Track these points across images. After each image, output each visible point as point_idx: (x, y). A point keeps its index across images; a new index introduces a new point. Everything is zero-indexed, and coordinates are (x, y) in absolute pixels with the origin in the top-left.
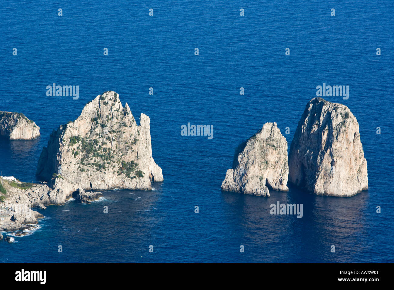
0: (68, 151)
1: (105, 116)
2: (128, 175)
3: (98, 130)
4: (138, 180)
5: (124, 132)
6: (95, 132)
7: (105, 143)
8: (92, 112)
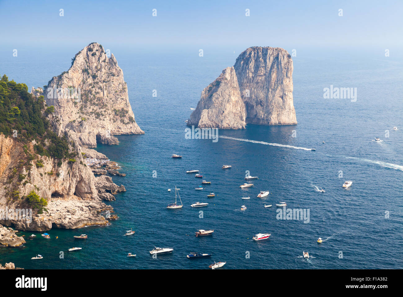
0: (68, 101)
1: (94, 67)
2: (122, 121)
3: (90, 81)
4: (132, 125)
5: (113, 82)
6: (88, 82)
7: (98, 93)
8: (82, 64)
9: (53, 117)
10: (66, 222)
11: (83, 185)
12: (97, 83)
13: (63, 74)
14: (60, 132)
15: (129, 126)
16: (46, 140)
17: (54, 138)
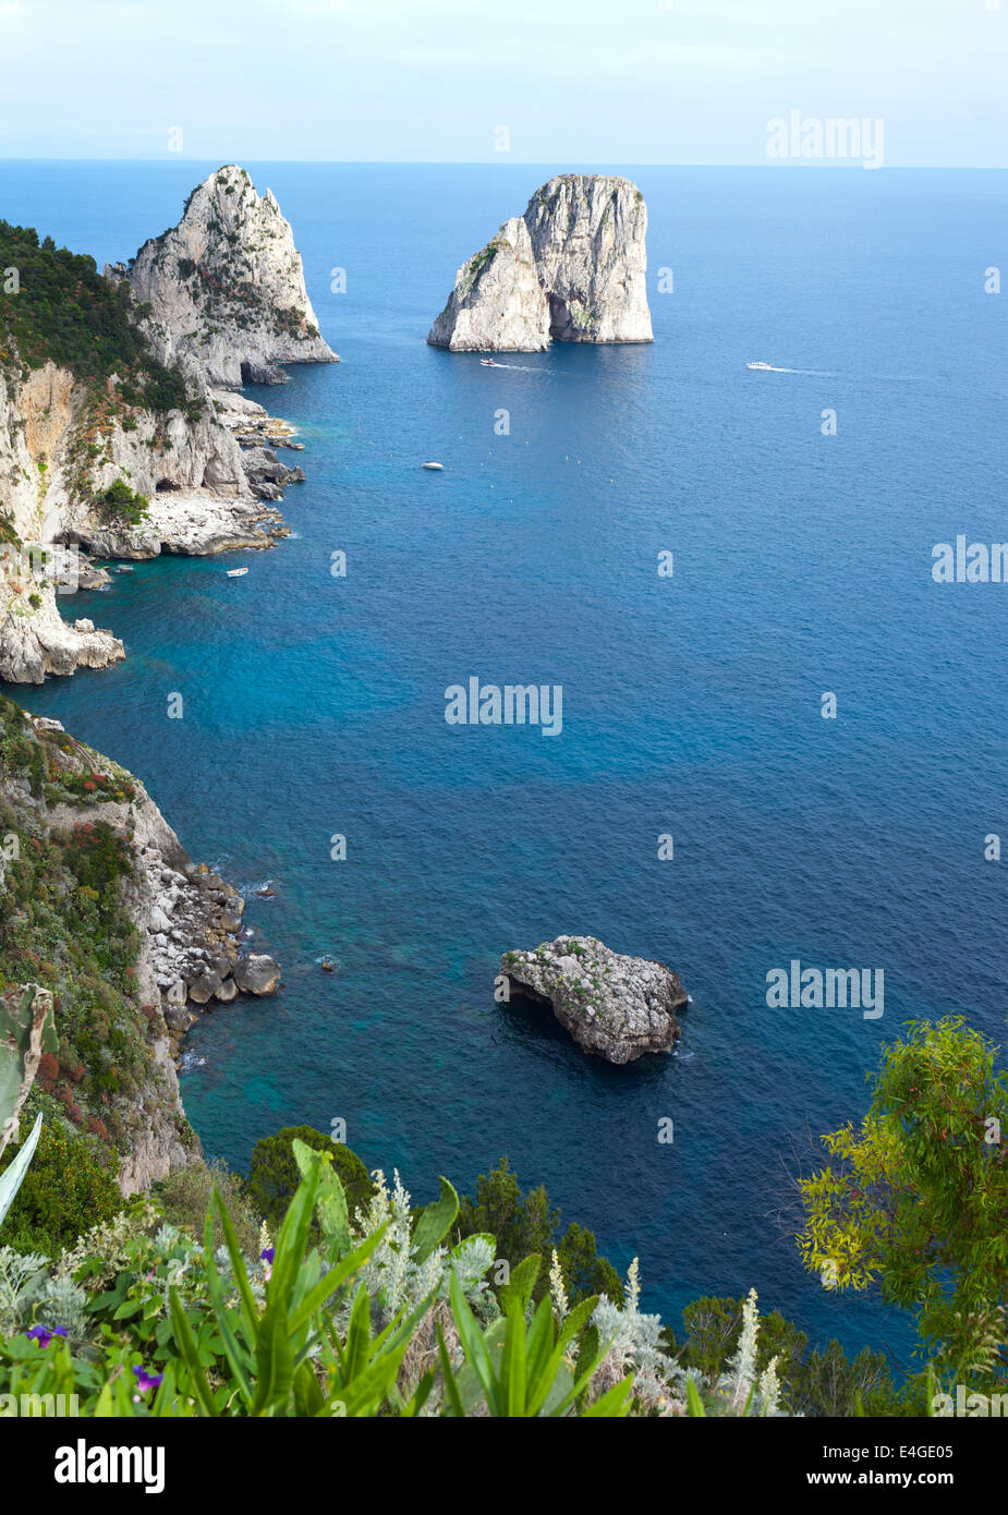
1: (231, 217)
2: (293, 334)
3: (224, 247)
4: (313, 343)
5: (271, 250)
6: (219, 250)
7: (242, 274)
8: (207, 211)
9: (151, 326)
10: (187, 540)
11: (219, 465)
12: (239, 252)
13: (167, 233)
14: (167, 356)
15: (308, 344)
16: (140, 374)
17: (153, 366)
